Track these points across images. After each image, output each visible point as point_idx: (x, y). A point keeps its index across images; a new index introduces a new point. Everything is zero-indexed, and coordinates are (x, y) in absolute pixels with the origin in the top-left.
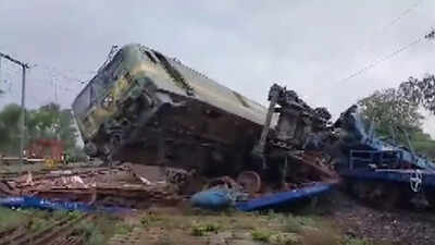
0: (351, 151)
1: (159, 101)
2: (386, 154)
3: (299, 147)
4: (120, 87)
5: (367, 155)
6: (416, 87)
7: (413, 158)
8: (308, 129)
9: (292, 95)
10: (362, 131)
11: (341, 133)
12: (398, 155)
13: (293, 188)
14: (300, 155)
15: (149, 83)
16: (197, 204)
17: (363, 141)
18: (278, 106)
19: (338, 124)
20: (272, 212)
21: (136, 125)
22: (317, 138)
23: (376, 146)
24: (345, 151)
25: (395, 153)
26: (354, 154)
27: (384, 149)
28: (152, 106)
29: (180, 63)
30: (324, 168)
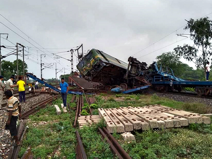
0: (154, 76)
1: (103, 65)
2: (165, 77)
3: (137, 76)
4: (92, 61)
5: (159, 77)
6: (181, 50)
7: (174, 78)
8: (140, 70)
9: (135, 59)
10: (158, 70)
11: (151, 70)
12: (169, 77)
13: (137, 88)
14: (138, 78)
15: (100, 60)
16: (113, 92)
17: (158, 73)
18: (131, 63)
19: (150, 68)
20: (132, 93)
21: (98, 71)
22: (143, 73)
23: (162, 75)
24: (152, 76)
25: (168, 76)
26: (155, 77)
27: (165, 75)
28: (102, 66)
29: (103, 52)
30: (146, 82)
